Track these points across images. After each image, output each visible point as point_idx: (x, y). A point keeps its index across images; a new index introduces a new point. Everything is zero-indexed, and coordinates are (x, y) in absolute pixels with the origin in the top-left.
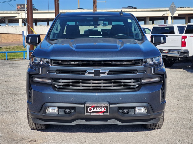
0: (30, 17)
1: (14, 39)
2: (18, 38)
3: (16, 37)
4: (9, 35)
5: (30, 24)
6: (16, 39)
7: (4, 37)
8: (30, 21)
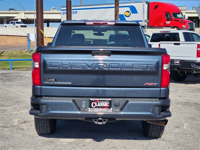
0: (40, 17)
1: (14, 41)
2: (18, 41)
3: (16, 39)
4: (9, 37)
5: (40, 26)
6: (16, 41)
7: (3, 39)
8: (40, 22)
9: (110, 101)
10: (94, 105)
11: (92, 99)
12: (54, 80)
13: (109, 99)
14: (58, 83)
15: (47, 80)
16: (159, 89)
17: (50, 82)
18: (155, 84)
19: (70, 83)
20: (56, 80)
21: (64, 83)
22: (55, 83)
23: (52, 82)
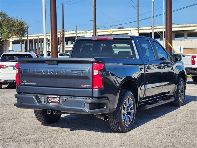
10: (50, 100)
11: (48, 96)
12: (26, 81)
13: (59, 97)
15: (22, 81)
16: (92, 90)
17: (24, 83)
18: (88, 86)
19: (35, 84)
20: (27, 82)
21: (31, 84)
22: (27, 84)
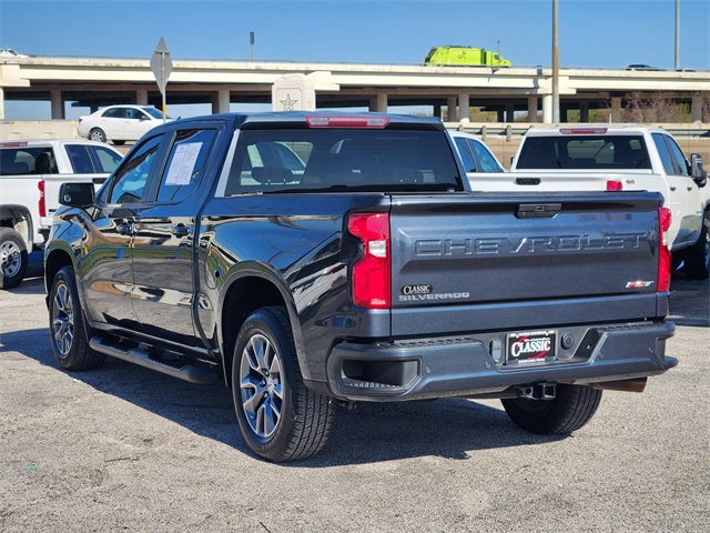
9: (552, 337)
10: (517, 349)
11: (513, 335)
12: (425, 288)
13: (552, 332)
14: (437, 296)
15: (407, 290)
16: (654, 295)
17: (416, 295)
18: (648, 284)
19: (466, 295)
20: (431, 290)
21: (450, 295)
22: (429, 297)
23: (422, 294)
